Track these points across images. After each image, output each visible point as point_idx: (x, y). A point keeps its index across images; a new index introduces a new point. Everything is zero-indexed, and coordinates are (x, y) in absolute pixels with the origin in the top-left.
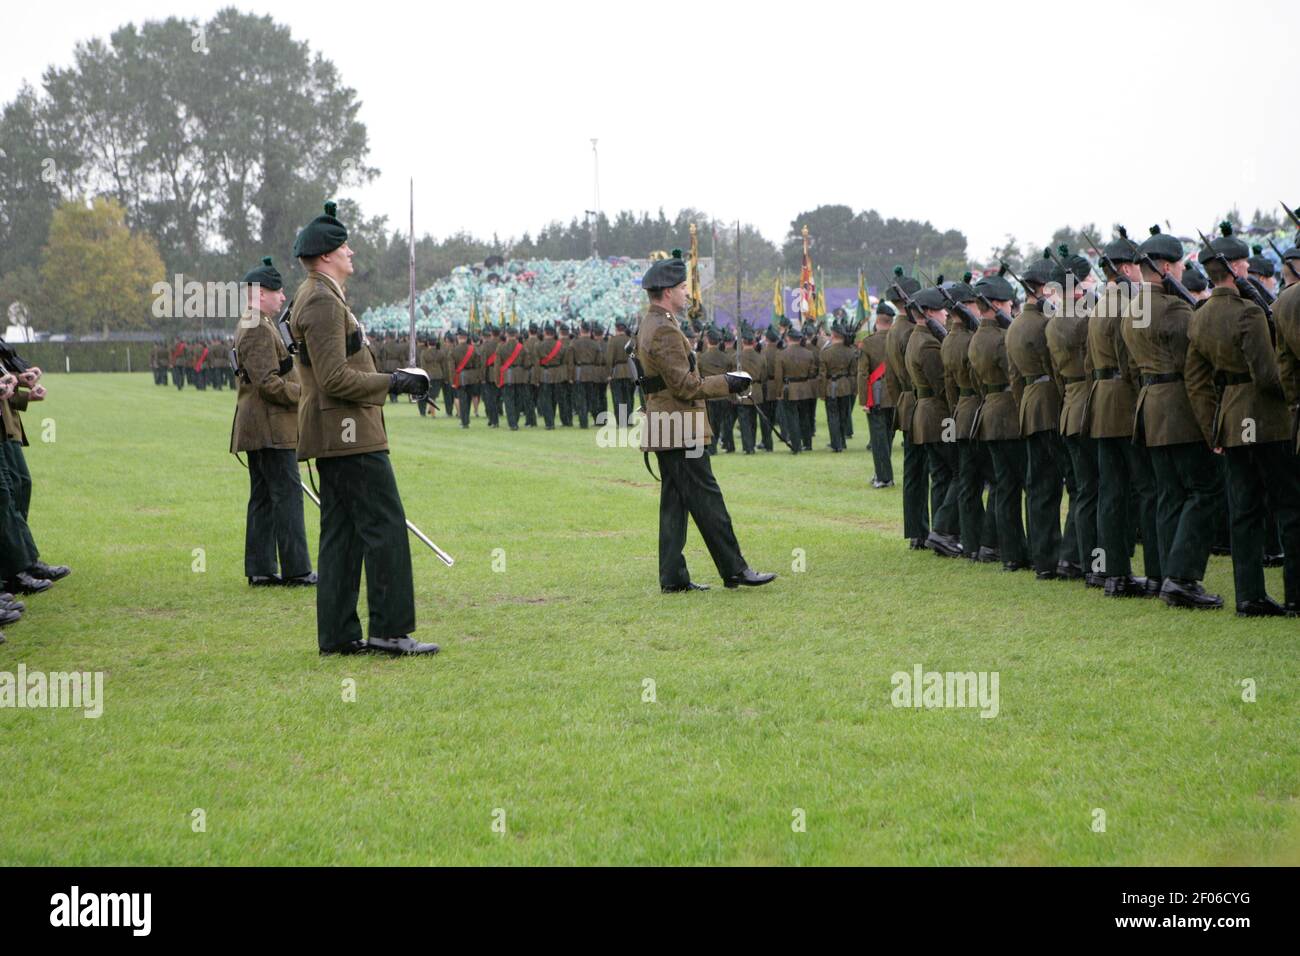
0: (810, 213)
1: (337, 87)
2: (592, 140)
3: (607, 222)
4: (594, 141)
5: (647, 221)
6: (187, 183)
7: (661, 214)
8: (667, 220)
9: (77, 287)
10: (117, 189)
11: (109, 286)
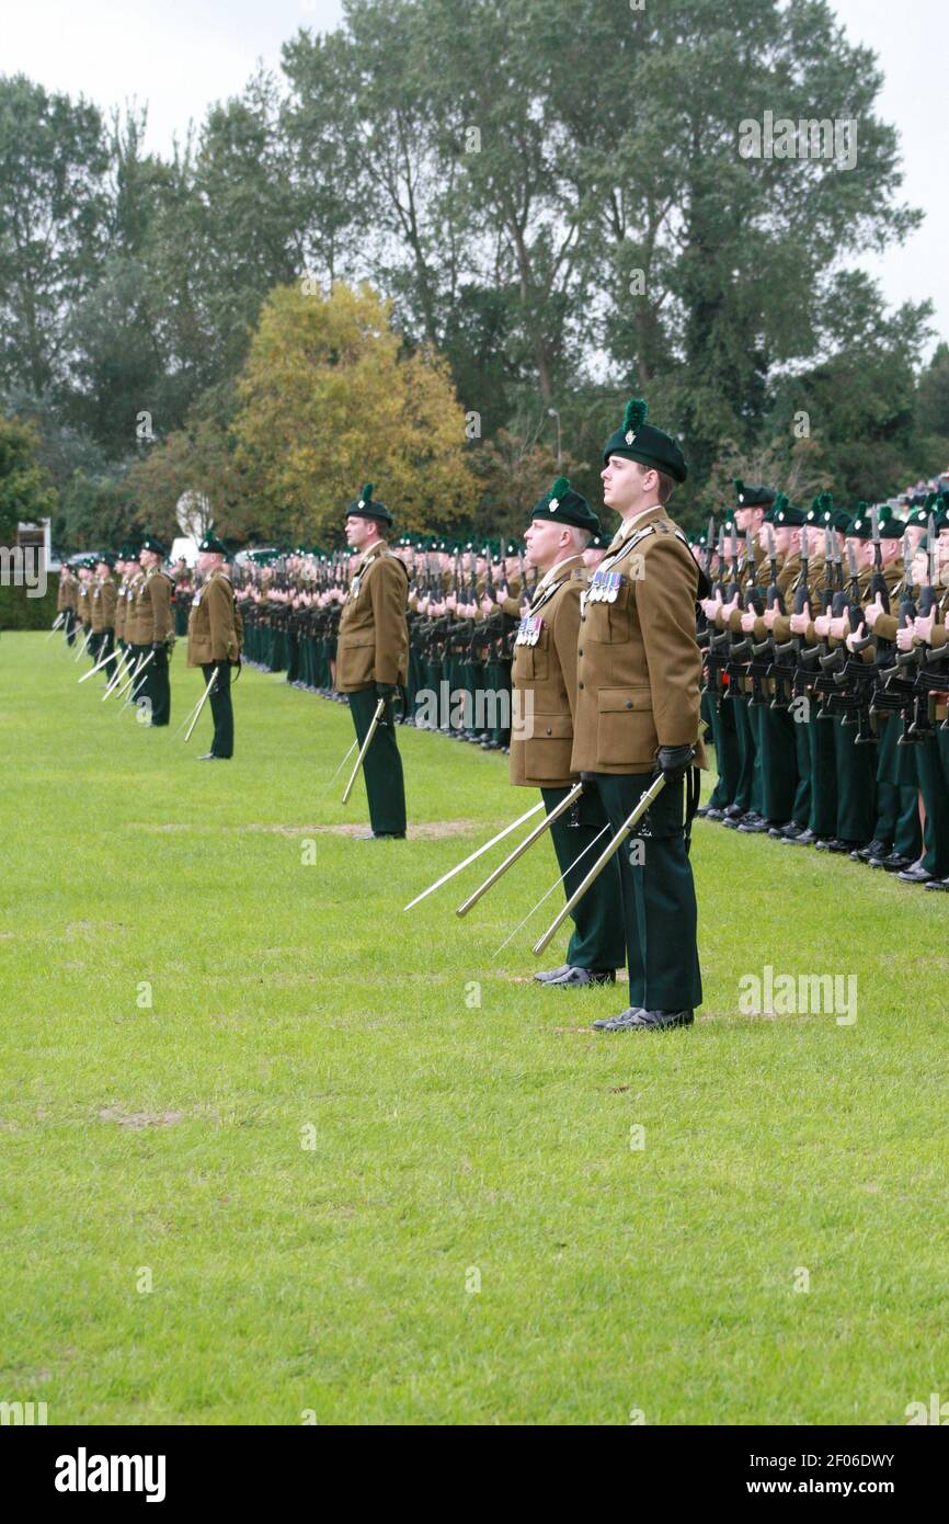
6: (544, 249)
9: (298, 458)
10: (411, 263)
11: (358, 456)
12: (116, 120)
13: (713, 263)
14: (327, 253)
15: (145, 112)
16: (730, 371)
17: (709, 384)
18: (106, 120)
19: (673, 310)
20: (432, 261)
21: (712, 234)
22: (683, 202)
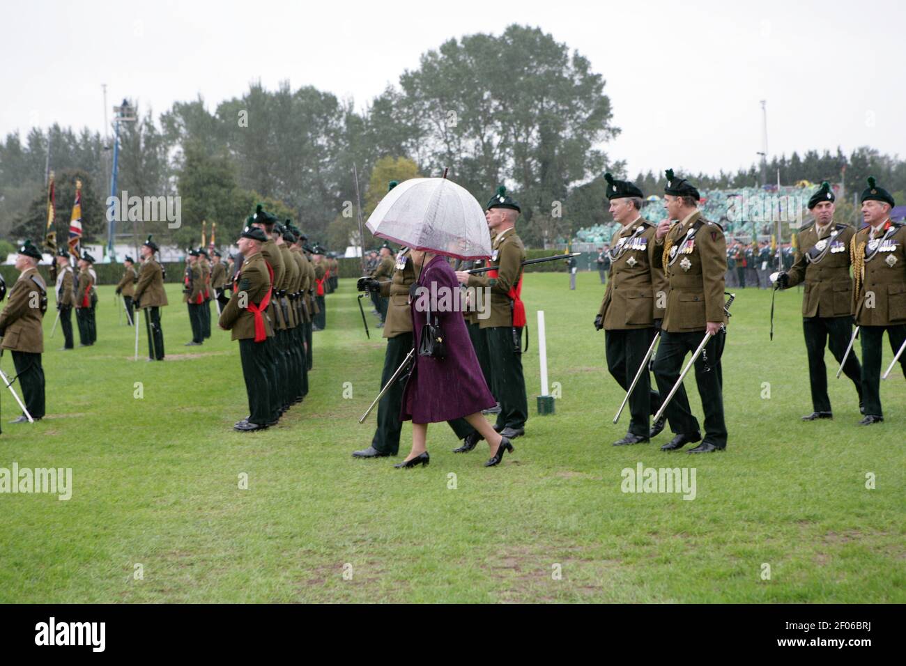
1: (589, 72)
2: (761, 102)
3: (799, 159)
4: (763, 102)
5: (828, 157)
6: (490, 144)
7: (839, 152)
8: (844, 156)
10: (446, 151)
12: (344, 101)
13: (547, 148)
14: (416, 148)
16: (554, 186)
17: (547, 190)
18: (340, 101)
19: (535, 165)
20: (453, 149)
21: (548, 138)
22: (537, 127)
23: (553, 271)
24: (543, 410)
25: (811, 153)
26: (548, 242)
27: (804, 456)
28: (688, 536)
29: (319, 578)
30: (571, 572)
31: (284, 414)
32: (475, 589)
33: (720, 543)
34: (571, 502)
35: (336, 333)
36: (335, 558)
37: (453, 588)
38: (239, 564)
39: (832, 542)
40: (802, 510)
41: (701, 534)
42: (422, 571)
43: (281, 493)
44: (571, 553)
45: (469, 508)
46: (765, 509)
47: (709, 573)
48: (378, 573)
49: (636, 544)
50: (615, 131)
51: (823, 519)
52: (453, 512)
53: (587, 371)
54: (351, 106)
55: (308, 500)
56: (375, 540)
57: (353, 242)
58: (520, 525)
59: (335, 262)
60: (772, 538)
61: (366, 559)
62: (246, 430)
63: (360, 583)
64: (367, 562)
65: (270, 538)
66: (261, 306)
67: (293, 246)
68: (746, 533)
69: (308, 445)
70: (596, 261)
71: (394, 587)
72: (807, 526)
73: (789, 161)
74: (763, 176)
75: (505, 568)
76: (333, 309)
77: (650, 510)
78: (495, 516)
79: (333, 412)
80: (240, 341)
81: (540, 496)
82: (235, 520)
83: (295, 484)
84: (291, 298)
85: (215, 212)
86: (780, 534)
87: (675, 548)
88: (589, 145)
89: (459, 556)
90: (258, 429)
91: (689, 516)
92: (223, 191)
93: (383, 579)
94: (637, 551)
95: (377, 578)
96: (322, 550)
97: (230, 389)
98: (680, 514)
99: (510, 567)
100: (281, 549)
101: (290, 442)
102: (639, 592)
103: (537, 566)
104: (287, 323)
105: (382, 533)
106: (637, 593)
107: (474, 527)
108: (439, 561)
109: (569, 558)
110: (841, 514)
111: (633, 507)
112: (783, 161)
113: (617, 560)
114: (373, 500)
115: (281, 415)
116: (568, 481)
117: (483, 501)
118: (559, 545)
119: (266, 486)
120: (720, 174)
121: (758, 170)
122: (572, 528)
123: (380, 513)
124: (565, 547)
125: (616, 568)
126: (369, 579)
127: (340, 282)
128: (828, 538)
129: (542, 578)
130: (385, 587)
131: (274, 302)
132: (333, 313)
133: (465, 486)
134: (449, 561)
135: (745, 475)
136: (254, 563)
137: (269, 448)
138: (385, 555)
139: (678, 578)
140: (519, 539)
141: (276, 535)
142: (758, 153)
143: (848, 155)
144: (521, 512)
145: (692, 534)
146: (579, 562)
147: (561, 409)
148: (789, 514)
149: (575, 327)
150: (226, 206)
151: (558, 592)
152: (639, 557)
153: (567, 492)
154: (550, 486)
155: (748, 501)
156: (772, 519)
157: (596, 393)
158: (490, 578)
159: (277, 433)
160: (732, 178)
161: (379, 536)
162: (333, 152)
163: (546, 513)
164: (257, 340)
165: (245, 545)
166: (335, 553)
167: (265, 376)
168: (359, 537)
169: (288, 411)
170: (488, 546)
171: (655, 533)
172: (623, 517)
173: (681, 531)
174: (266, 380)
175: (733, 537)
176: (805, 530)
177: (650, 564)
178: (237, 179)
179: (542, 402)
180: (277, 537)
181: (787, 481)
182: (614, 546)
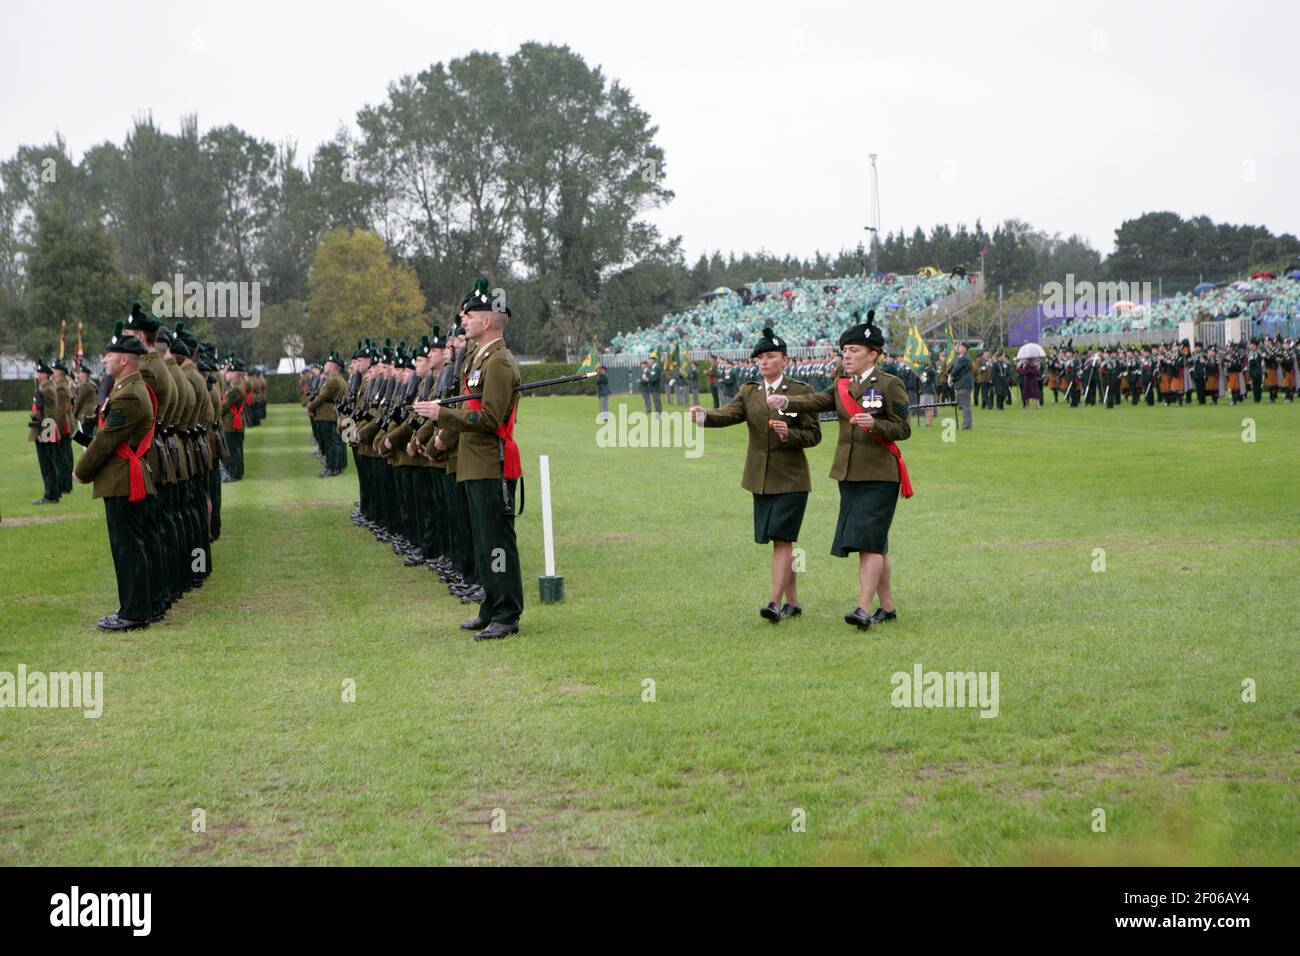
0: (1136, 221)
2: (870, 156)
3: (924, 237)
4: (874, 156)
5: (963, 235)
6: (489, 211)
7: (979, 227)
8: (984, 233)
9: (338, 317)
10: (426, 219)
11: (367, 316)
12: (281, 148)
13: (570, 218)
14: (383, 215)
15: (296, 144)
16: (580, 272)
17: (571, 278)
18: (278, 150)
19: (554, 244)
20: (436, 217)
21: (573, 202)
22: (557, 188)
23: (579, 393)
24: (547, 596)
25: (939, 229)
26: (573, 353)
27: (901, 658)
28: (734, 774)
29: (207, 844)
30: (566, 827)
31: (173, 605)
32: (429, 854)
33: (775, 783)
34: (574, 728)
35: (259, 485)
36: (231, 815)
37: (399, 854)
38: (91, 825)
39: (929, 778)
40: (891, 734)
41: (751, 771)
42: (356, 831)
43: (161, 721)
44: (569, 801)
45: (431, 738)
46: (841, 733)
47: (757, 826)
48: (293, 834)
49: (660, 786)
50: (669, 195)
51: (917, 747)
52: (408, 745)
53: (616, 539)
54: (291, 154)
55: (199, 731)
56: (292, 787)
57: (289, 351)
58: (501, 761)
59: (262, 380)
60: (848, 774)
61: (277, 813)
62: (115, 630)
63: (266, 850)
64: (279, 818)
65: (139, 787)
66: (139, 450)
67: (188, 361)
68: (814, 769)
69: (206, 650)
70: (639, 380)
71: (313, 855)
72: (897, 757)
73: (909, 240)
74: (874, 260)
75: (475, 824)
76: (256, 450)
77: (684, 737)
78: (467, 750)
79: (245, 602)
80: (106, 499)
81: (533, 720)
82: (90, 761)
83: (182, 708)
84: (183, 436)
85: (83, 305)
86: (859, 769)
87: (714, 791)
88: (631, 214)
89: (412, 807)
90: (133, 627)
91: (737, 746)
92: (95, 276)
93: (300, 843)
94: (660, 796)
95: (291, 842)
96: (215, 802)
97: (97, 568)
98: (724, 743)
99: (482, 823)
100: (155, 803)
101: (179, 647)
102: (659, 854)
103: (519, 820)
104: (178, 474)
105: (302, 775)
106: (656, 855)
107: (436, 765)
108: (381, 815)
109: (566, 808)
110: (943, 739)
111: (660, 733)
112: (901, 239)
113: (633, 810)
114: (293, 729)
115: (169, 606)
116: (574, 698)
117: (451, 728)
118: (554, 789)
119: (139, 711)
120: (815, 257)
121: (867, 251)
122: (574, 765)
123: (303, 748)
124: (562, 792)
125: (629, 821)
126: (279, 844)
127: (270, 409)
128: (922, 773)
129: (525, 837)
130: (301, 853)
131: (159, 443)
132: (257, 457)
133: (427, 708)
134: (395, 815)
135: (818, 687)
136: (113, 824)
137: (147, 655)
138: (305, 809)
139: (713, 832)
140: (498, 783)
141: (150, 782)
142: (867, 228)
143: (989, 230)
144: (504, 744)
145: (739, 770)
146: (580, 814)
147: (574, 595)
148: (873, 740)
149: (605, 476)
150: (99, 298)
151: (546, 857)
152: (662, 804)
153: (571, 714)
154: (546, 706)
155: (820, 723)
156: (850, 747)
157: (626, 570)
158: (452, 839)
159: (164, 633)
160: (831, 262)
161: (299, 781)
162: (261, 221)
163: (540, 744)
164: (132, 498)
165: (101, 797)
166: (232, 806)
167: (143, 550)
168: (269, 783)
169: (180, 601)
170: (454, 793)
171: (688, 770)
172: (646, 748)
173: (726, 767)
174: (145, 556)
175: (794, 774)
176: (894, 762)
177: (677, 814)
178: (118, 260)
179: (546, 585)
180: (149, 786)
181: (874, 694)
182: (630, 789)
